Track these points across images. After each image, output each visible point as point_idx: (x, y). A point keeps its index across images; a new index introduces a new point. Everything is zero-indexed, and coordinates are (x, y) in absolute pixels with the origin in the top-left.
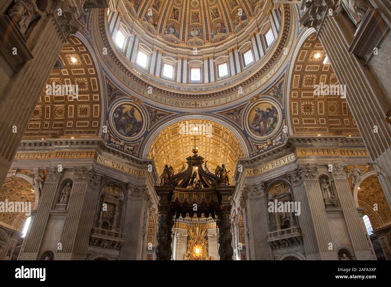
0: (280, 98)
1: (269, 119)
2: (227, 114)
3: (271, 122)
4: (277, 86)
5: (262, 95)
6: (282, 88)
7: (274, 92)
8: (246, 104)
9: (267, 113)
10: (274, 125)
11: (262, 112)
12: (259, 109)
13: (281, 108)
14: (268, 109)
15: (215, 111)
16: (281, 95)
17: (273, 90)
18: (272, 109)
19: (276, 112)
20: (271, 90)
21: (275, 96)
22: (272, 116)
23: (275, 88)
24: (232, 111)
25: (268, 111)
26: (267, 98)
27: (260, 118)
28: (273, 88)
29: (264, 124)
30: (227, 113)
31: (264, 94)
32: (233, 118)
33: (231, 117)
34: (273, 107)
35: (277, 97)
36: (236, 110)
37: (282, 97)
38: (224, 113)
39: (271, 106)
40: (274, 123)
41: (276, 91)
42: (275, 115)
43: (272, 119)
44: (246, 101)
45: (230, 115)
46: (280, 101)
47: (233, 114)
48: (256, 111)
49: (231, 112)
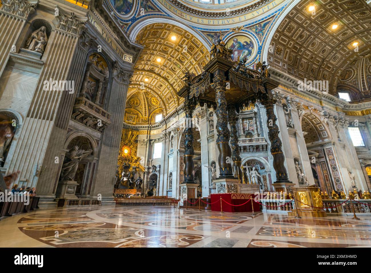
0: (261, 35)
1: (244, 51)
2: (208, 35)
3: (246, 54)
4: (262, 24)
5: (245, 28)
6: (266, 27)
7: (257, 29)
8: (227, 32)
9: (244, 46)
10: (248, 56)
11: (240, 43)
12: (237, 40)
13: (259, 45)
14: (246, 42)
15: (198, 28)
16: (263, 33)
17: (256, 27)
18: (249, 43)
19: (252, 46)
20: (255, 26)
21: (256, 33)
22: (247, 49)
23: (260, 26)
24: (213, 34)
25: (245, 44)
26: (249, 32)
27: (236, 47)
28: (257, 26)
29: (238, 53)
30: (207, 33)
31: (247, 28)
32: (212, 40)
33: (210, 39)
34: (251, 42)
35: (258, 34)
36: (217, 34)
37: (263, 35)
38: (206, 33)
39: (249, 40)
40: (247, 55)
41: (259, 28)
42: (251, 49)
43: (247, 52)
44: (228, 29)
45: (210, 37)
46: (260, 38)
47: (212, 37)
48: (234, 41)
49: (211, 34)
